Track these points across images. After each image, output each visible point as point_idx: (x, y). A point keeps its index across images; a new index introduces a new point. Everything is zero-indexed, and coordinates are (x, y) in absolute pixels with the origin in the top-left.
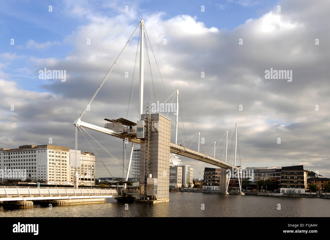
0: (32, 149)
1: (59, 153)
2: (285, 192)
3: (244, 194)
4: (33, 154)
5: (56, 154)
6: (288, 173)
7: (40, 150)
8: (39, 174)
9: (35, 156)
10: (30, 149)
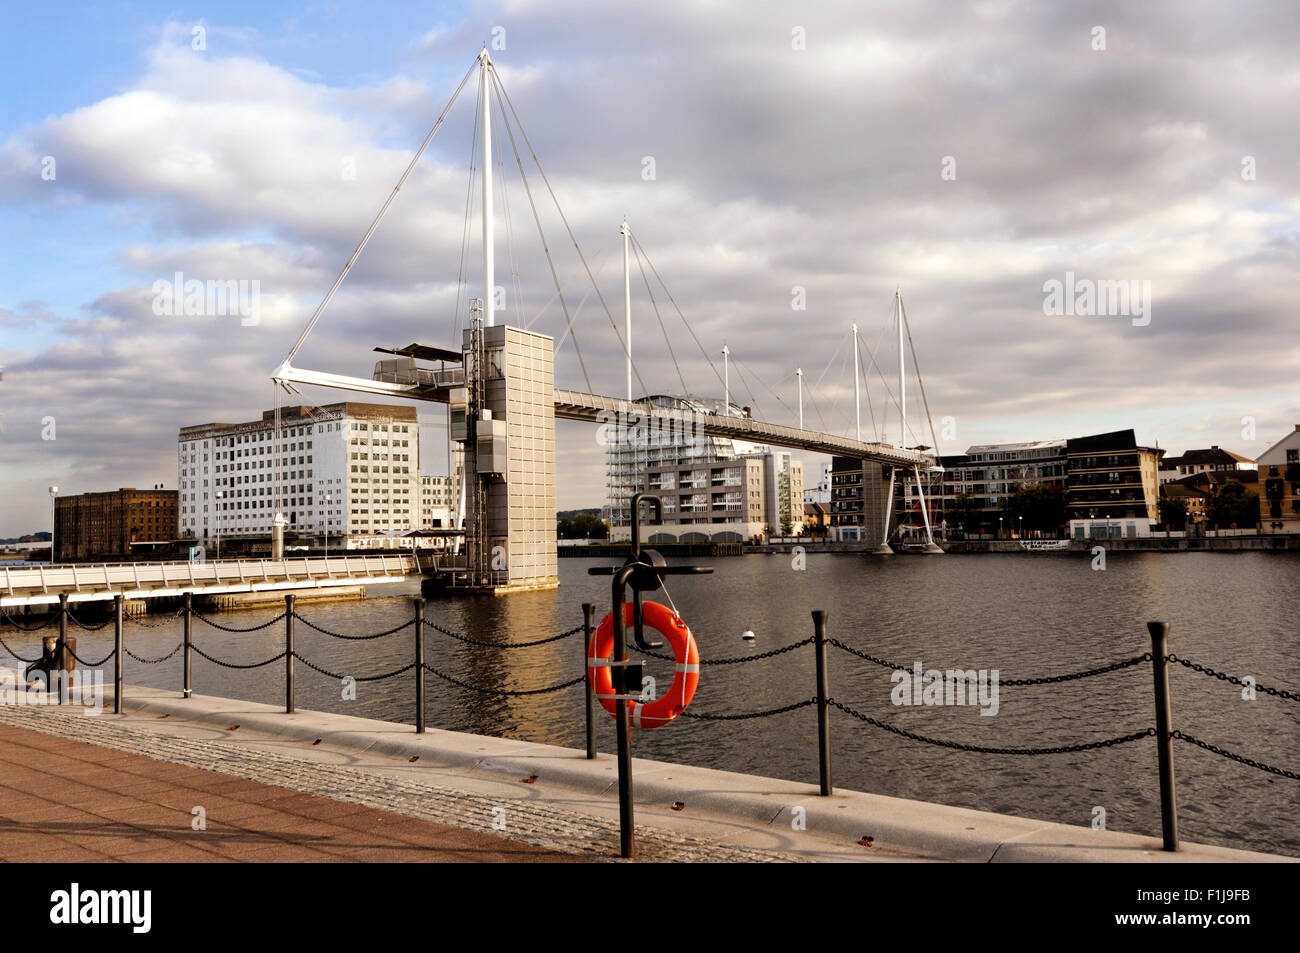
0: (302, 422)
1: (385, 429)
2: (1087, 534)
3: (940, 551)
4: (304, 439)
5: (375, 433)
6: (1089, 460)
7: (323, 424)
8: (321, 513)
9: (310, 445)
10: (294, 422)
